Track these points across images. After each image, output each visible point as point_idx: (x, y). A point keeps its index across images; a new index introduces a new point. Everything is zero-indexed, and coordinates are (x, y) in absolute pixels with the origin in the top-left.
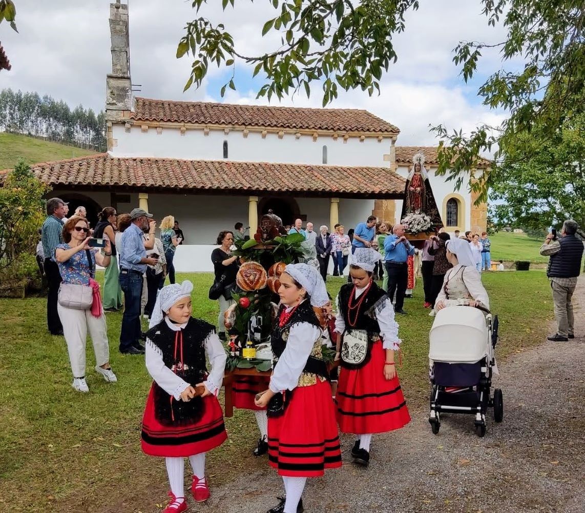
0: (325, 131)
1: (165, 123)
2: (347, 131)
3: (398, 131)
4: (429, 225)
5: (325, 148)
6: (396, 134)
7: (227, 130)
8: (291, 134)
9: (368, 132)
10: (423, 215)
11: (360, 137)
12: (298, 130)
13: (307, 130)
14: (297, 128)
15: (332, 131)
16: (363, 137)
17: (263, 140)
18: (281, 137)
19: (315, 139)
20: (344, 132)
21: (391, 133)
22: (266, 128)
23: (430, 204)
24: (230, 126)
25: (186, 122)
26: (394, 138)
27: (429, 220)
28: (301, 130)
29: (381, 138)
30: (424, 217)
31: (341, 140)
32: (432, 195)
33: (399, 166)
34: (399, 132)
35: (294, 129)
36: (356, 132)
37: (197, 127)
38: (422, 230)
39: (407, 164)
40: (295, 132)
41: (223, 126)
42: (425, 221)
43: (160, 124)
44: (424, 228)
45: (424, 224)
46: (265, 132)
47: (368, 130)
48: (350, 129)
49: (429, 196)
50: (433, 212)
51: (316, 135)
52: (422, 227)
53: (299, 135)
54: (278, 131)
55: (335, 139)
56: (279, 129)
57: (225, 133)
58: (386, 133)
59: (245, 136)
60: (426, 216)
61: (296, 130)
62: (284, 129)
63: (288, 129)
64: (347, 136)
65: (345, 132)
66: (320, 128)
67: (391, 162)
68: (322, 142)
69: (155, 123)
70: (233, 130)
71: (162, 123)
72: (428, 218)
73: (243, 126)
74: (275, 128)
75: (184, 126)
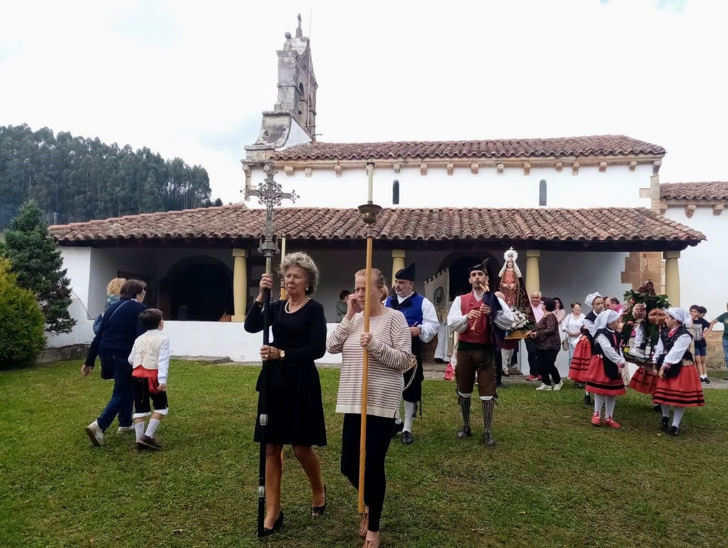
0: (541, 158)
1: (313, 162)
2: (577, 156)
3: (662, 152)
4: (525, 322)
5: (543, 185)
6: (658, 156)
7: (397, 166)
8: (490, 166)
9: (611, 157)
10: (517, 312)
11: (599, 164)
12: (500, 159)
13: (513, 159)
14: (498, 157)
15: (552, 158)
16: (604, 164)
17: (450, 177)
18: (475, 171)
19: (527, 171)
20: (572, 158)
21: (651, 156)
22: (452, 160)
23: (524, 302)
24: (401, 160)
25: (340, 158)
26: (657, 163)
27: (524, 318)
28: (505, 159)
29: (634, 163)
30: (518, 314)
31: (567, 171)
32: (526, 292)
33: (670, 206)
34: (664, 153)
35: (494, 159)
36: (591, 157)
37: (355, 164)
38: (518, 328)
39: (683, 203)
40: (495, 162)
41: (391, 160)
42: (520, 318)
43: (307, 163)
44: (521, 326)
45: (520, 321)
46: (450, 165)
47: (611, 153)
48: (582, 153)
49: (523, 293)
50: (528, 310)
51: (527, 165)
52: (518, 325)
53: (501, 166)
54: (470, 163)
55: (559, 169)
56: (471, 159)
57: (395, 170)
58: (642, 156)
59: (424, 172)
60: (520, 314)
61: (496, 159)
62: (478, 159)
63: (483, 159)
64: (577, 164)
65: (574, 158)
66: (533, 154)
67: (653, 199)
68: (538, 175)
69: (301, 163)
70: (405, 166)
71: (309, 162)
72: (522, 315)
73: (419, 159)
74: (465, 159)
75: (338, 164)
